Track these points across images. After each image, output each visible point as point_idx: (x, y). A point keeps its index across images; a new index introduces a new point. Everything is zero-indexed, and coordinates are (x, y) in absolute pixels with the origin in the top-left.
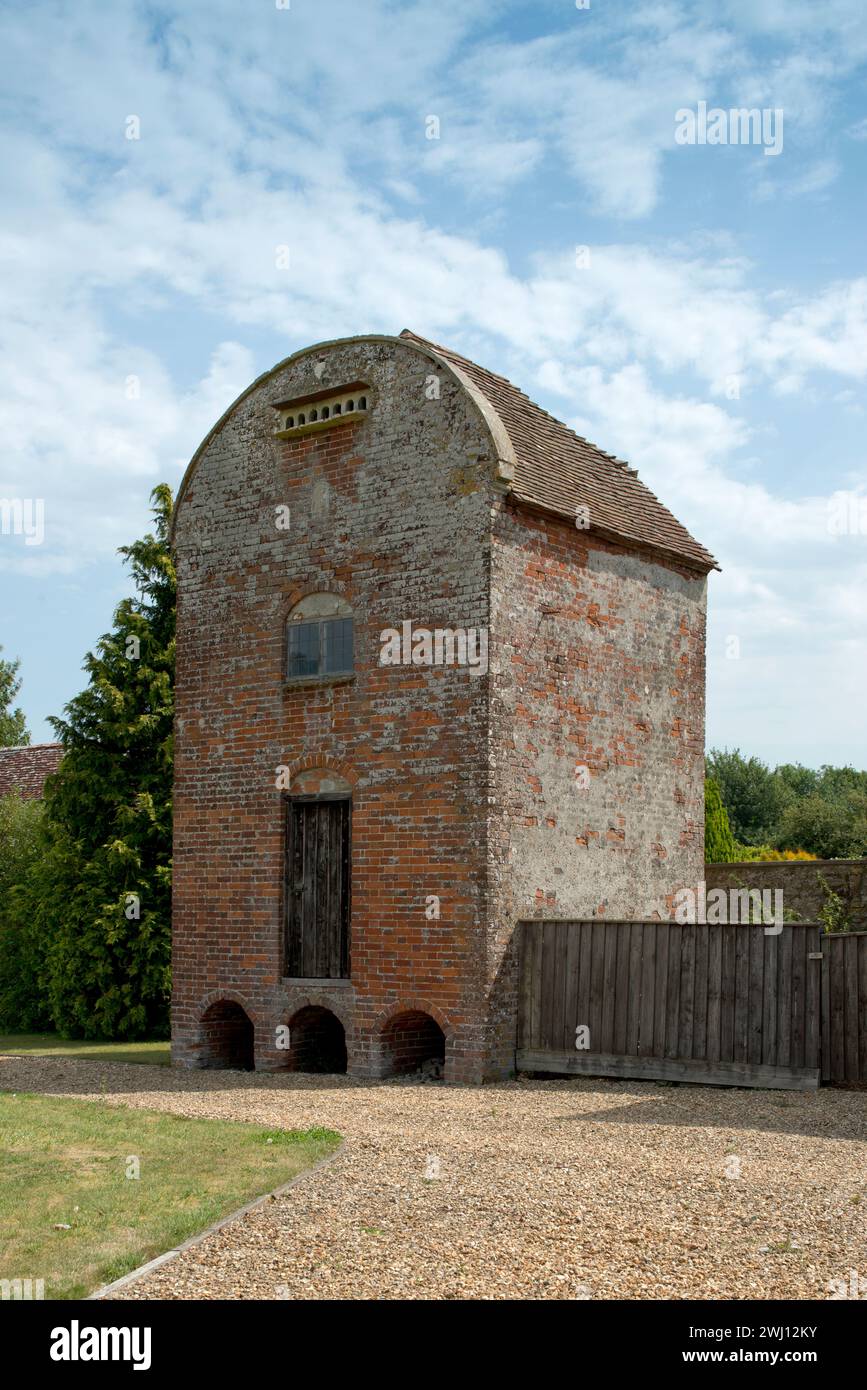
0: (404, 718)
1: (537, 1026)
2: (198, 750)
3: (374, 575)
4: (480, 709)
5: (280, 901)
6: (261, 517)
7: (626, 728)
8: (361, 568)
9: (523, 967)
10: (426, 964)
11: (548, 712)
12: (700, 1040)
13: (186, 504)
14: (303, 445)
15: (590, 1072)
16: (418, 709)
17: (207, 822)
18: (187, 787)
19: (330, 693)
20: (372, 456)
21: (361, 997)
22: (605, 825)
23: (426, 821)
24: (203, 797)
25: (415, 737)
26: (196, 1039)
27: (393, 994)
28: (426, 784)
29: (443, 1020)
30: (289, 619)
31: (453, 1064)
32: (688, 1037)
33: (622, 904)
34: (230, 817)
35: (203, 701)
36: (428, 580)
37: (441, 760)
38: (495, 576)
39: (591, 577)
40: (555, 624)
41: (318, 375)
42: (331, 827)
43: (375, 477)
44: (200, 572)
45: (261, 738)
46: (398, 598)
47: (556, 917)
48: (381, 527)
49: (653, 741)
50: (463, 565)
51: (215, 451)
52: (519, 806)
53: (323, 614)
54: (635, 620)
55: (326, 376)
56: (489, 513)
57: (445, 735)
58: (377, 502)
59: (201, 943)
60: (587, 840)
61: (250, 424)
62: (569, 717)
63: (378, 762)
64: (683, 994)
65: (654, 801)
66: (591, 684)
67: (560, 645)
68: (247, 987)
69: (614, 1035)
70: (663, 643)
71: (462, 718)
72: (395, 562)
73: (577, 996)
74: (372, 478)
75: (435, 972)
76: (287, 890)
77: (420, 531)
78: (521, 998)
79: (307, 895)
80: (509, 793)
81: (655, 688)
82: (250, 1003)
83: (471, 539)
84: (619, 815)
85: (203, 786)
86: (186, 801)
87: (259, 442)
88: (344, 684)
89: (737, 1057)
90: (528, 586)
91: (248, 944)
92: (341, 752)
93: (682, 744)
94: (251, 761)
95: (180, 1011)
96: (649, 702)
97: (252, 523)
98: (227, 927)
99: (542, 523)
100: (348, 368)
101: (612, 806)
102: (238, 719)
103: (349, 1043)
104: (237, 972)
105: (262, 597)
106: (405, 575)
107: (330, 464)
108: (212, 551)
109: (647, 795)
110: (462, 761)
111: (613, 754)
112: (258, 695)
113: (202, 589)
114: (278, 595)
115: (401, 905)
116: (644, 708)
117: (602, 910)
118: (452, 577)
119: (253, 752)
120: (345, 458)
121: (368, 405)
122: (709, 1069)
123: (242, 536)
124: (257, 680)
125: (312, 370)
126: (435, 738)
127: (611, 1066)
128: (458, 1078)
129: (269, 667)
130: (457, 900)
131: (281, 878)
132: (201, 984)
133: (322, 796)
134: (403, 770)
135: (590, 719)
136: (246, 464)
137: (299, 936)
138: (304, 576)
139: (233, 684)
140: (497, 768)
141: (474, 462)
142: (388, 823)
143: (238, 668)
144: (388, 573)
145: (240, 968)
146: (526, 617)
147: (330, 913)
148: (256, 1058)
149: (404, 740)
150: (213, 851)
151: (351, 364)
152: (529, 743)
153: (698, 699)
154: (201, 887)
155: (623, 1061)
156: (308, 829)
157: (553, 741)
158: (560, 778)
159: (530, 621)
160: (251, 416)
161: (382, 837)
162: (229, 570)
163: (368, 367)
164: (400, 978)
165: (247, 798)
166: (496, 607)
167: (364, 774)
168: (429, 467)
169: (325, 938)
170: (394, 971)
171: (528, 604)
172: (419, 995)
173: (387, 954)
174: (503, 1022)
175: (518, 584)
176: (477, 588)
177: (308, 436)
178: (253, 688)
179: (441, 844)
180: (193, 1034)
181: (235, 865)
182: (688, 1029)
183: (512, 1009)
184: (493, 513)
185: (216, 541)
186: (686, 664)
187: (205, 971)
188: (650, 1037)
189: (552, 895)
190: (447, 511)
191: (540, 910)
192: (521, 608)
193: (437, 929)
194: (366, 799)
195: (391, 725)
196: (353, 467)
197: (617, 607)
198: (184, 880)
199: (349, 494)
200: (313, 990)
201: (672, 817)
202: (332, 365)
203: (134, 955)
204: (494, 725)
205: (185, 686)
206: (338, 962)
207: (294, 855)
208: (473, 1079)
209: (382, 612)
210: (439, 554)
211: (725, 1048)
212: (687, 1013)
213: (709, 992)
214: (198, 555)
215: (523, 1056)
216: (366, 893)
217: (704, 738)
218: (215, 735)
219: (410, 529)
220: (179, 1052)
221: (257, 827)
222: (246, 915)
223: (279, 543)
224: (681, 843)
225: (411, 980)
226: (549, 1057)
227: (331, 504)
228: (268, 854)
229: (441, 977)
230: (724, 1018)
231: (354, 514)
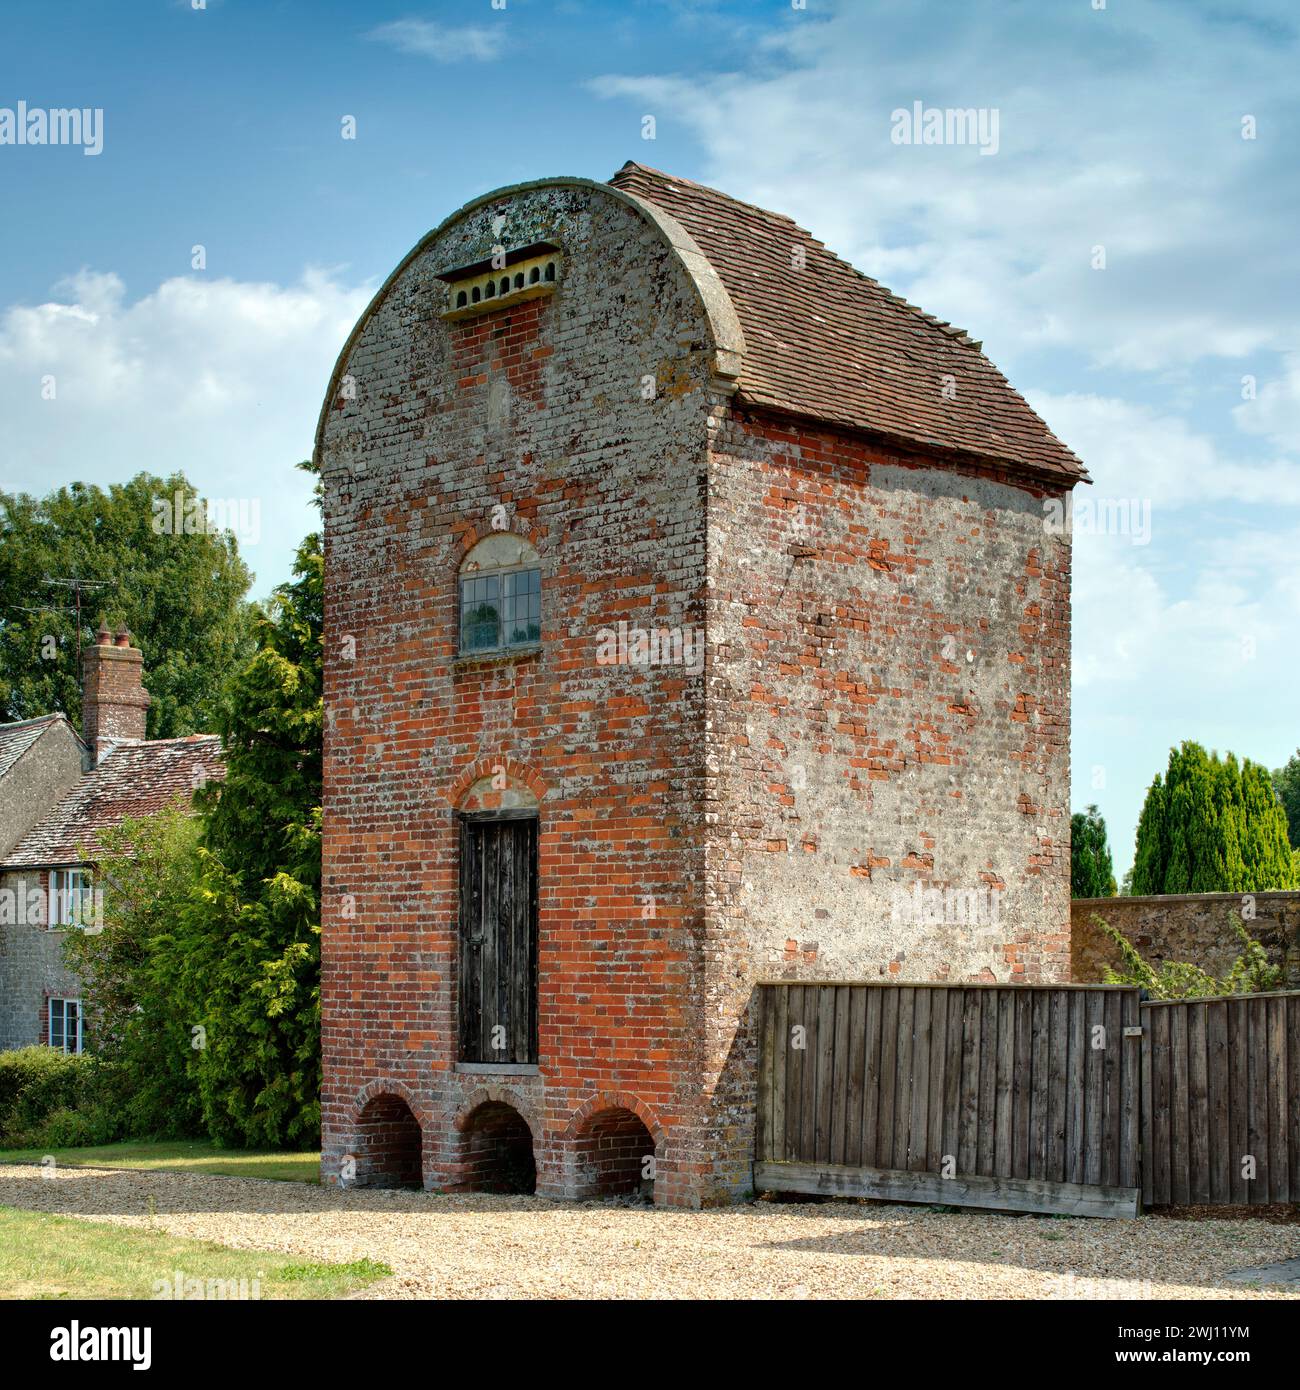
0: (601, 705)
1: (781, 1129)
2: (352, 751)
3: (564, 510)
4: (695, 693)
5: (452, 957)
6: (426, 430)
7: (934, 711)
8: (549, 499)
9: (763, 1048)
10: (632, 1043)
11: (804, 693)
12: (986, 1149)
13: (336, 413)
14: (478, 330)
15: (847, 1192)
16: (620, 693)
17: (363, 849)
18: (339, 802)
19: (511, 672)
20: (562, 345)
21: (551, 1089)
22: (900, 848)
23: (631, 847)
24: (358, 816)
25: (617, 731)
26: (352, 1147)
27: (590, 1085)
28: (629, 797)
29: (652, 1120)
30: (462, 570)
31: (665, 1182)
32: (971, 1145)
33: (930, 959)
34: (391, 843)
35: (358, 684)
36: (631, 515)
37: (649, 764)
38: (714, 509)
39: (873, 501)
40: (815, 570)
41: (497, 234)
42: (516, 855)
43: (565, 374)
44: (353, 506)
45: (428, 733)
46: (595, 541)
47: (821, 978)
48: (573, 443)
49: (981, 728)
50: (674, 495)
51: (370, 339)
52: (757, 825)
53: (502, 563)
54: (949, 559)
55: (506, 234)
56: (705, 422)
57: (653, 728)
58: (568, 408)
59: (356, 1015)
60: (870, 869)
61: (413, 302)
62: (838, 699)
63: (570, 767)
64: (966, 1086)
65: (983, 812)
66: (875, 651)
67: (823, 598)
68: (413, 1075)
69: (878, 1141)
70: (997, 589)
71: (673, 705)
72: (591, 491)
73: (831, 1087)
74: (563, 375)
75: (642, 1055)
76: (462, 942)
77: (620, 448)
78: (761, 1090)
79: (489, 950)
80: (741, 807)
81: (983, 653)
82: (416, 1097)
83: (684, 458)
84: (923, 834)
85: (358, 801)
86: (338, 821)
87: (425, 326)
88: (527, 659)
89: (1033, 1171)
90: (770, 520)
91: (413, 1016)
92: (526, 753)
93: (1031, 730)
94: (416, 765)
95: (332, 1109)
96: (973, 674)
97: (416, 438)
98: (388, 993)
99: (793, 431)
100: (533, 223)
101: (911, 820)
102: (401, 708)
103: (538, 1153)
104: (400, 1056)
105: (428, 541)
106: (602, 508)
107: (511, 355)
108: (367, 478)
109: (970, 805)
110: (674, 763)
111: (913, 748)
112: (424, 675)
113: (355, 530)
114: (448, 537)
115: (599, 963)
116: (965, 682)
117: (895, 968)
118: (661, 511)
119: (417, 754)
120: (529, 348)
121: (558, 274)
122: (998, 1189)
123: (403, 456)
124: (422, 654)
125: (489, 227)
126: (640, 732)
127: (873, 1184)
128: (670, 1201)
129: (437, 637)
130: (668, 956)
131: (454, 927)
132: (357, 1072)
133: (506, 813)
134: (601, 777)
135: (874, 701)
136: (408, 357)
137: (478, 1006)
138: (480, 511)
139: (394, 660)
140: (721, 773)
141: (687, 351)
142: (583, 849)
143: (399, 638)
144: (580, 506)
145: (404, 1050)
146: (767, 562)
147: (515, 974)
148: (425, 1173)
149: (603, 736)
150: (370, 889)
151: (537, 217)
152: (773, 737)
153: (1059, 666)
154: (357, 939)
155: (889, 1178)
156: (488, 859)
157: (812, 733)
158: (824, 784)
159: (773, 568)
160: (415, 291)
161: (575, 870)
162: (388, 503)
163: (558, 221)
164: (599, 1063)
165: (411, 816)
166: (716, 552)
167: (552, 784)
168: (631, 359)
169: (509, 1008)
170: (591, 1053)
171: (769, 545)
172: (624, 1086)
173: (583, 1030)
174: (732, 1123)
175: (753, 517)
176: (691, 526)
177: (483, 318)
178: (418, 666)
179: (648, 879)
180: (347, 1140)
181: (397, 909)
182: (971, 1132)
183: (749, 1106)
184: (711, 421)
185: (372, 464)
186: (1036, 617)
187: (361, 1052)
188: (923, 1144)
189: (811, 948)
190: (654, 420)
191: (794, 968)
192: (758, 551)
193: (644, 995)
194: (556, 817)
195: (585, 715)
196: (540, 360)
197: (919, 542)
198: (336, 930)
199: (535, 397)
200: (493, 1080)
201: (1014, 834)
202: (513, 219)
203: (307, 1031)
204: (715, 715)
205: (335, 664)
206: (525, 1042)
207: (472, 894)
208: (689, 1202)
209: (573, 560)
210: (643, 479)
211: (1018, 1159)
212: (970, 1111)
213: (998, 1082)
214: (351, 483)
215: (763, 1171)
216: (557, 946)
217: (1069, 721)
218: (370, 731)
219: (608, 445)
220: (331, 1164)
221: (423, 856)
222: (412, 977)
223: (449, 466)
224: (1030, 870)
225: (613, 1065)
226: (795, 1172)
227: (512, 411)
228: (438, 894)
229: (649, 1062)
230: (1018, 1116)
231: (542, 426)
